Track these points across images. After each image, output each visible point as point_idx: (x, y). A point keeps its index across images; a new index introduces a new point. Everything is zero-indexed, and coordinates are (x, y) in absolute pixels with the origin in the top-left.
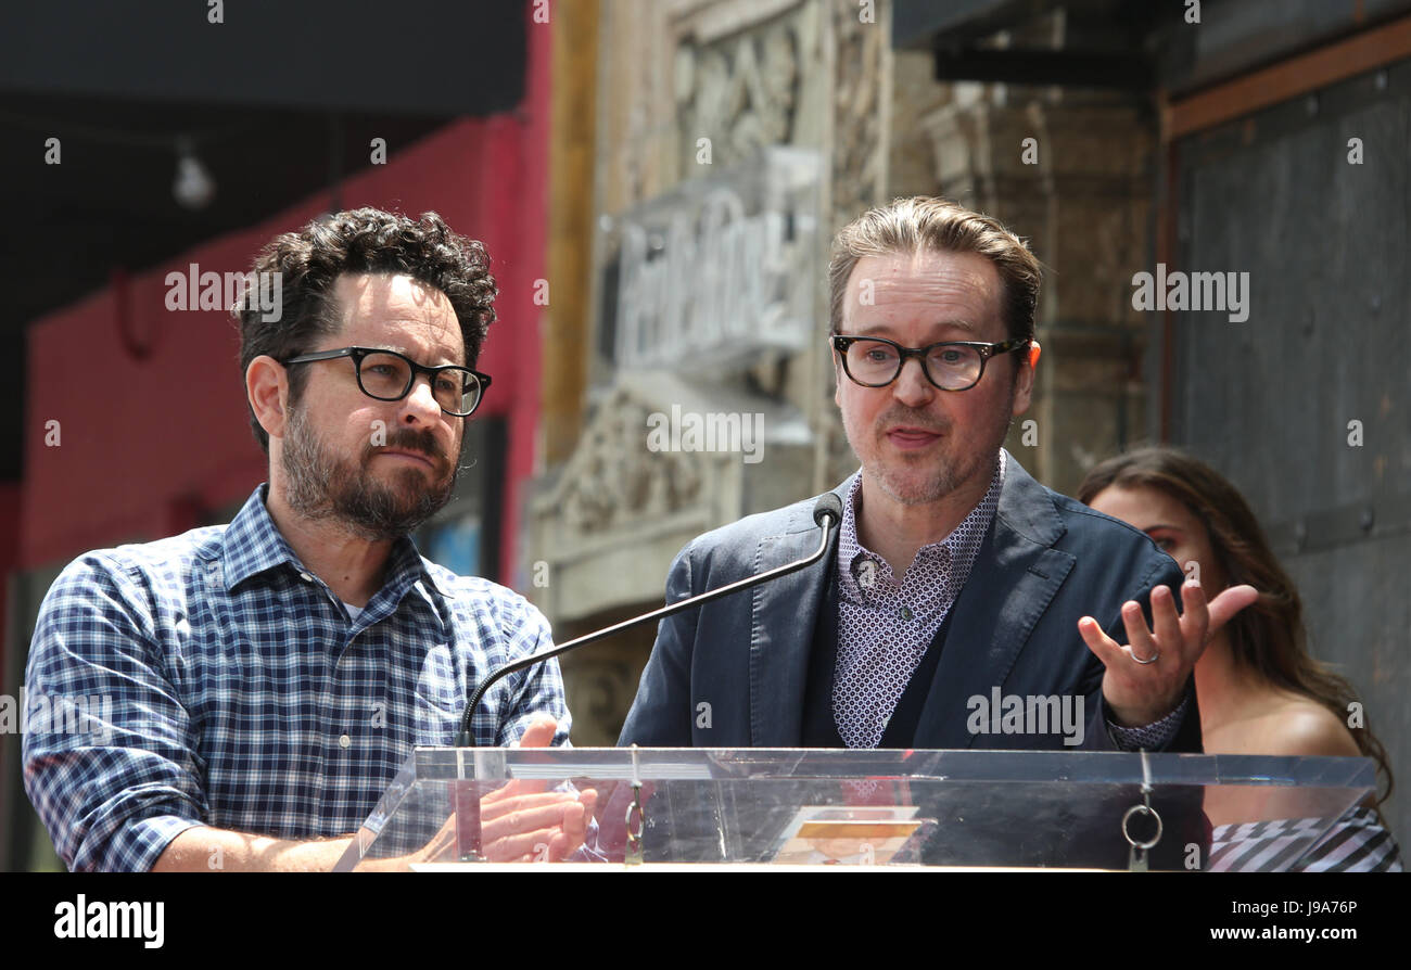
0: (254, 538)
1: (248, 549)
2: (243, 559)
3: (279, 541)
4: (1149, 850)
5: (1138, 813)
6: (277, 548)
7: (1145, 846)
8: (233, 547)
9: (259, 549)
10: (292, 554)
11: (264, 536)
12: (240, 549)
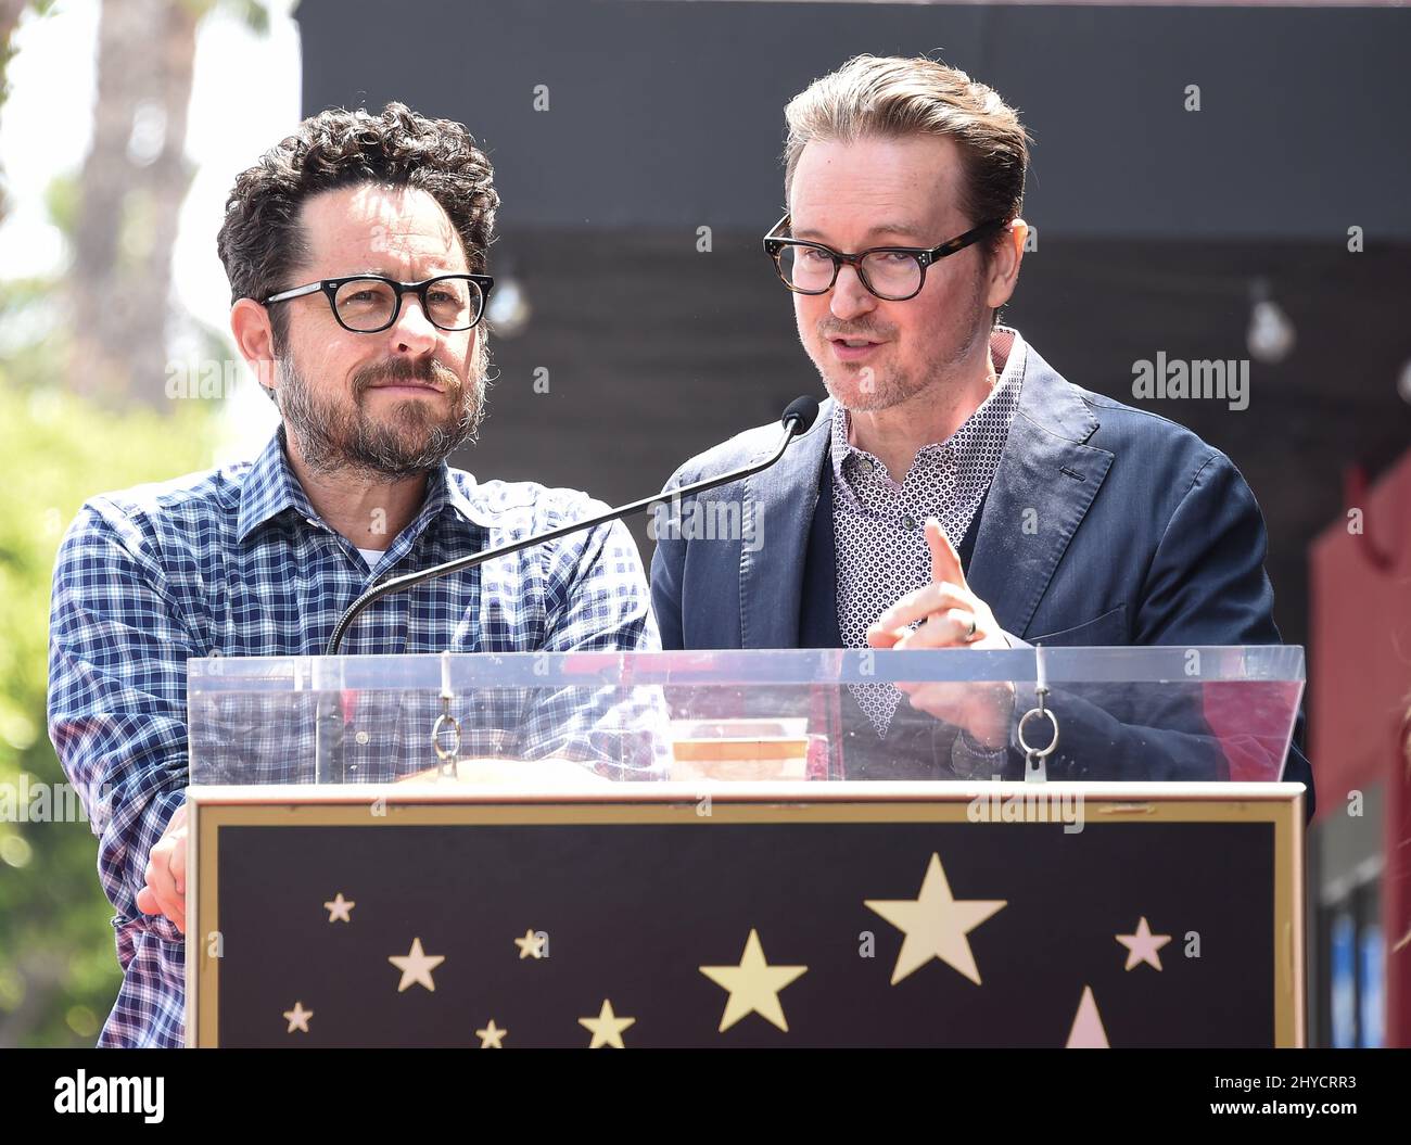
0: (267, 482)
1: (260, 495)
2: (255, 507)
3: (286, 483)
4: (1046, 756)
5: (1035, 714)
6: (283, 492)
7: (1040, 754)
8: (249, 494)
9: (269, 494)
10: (299, 498)
11: (274, 479)
12: (255, 495)
